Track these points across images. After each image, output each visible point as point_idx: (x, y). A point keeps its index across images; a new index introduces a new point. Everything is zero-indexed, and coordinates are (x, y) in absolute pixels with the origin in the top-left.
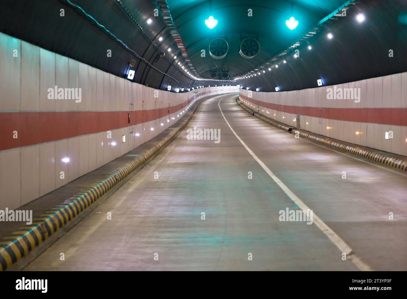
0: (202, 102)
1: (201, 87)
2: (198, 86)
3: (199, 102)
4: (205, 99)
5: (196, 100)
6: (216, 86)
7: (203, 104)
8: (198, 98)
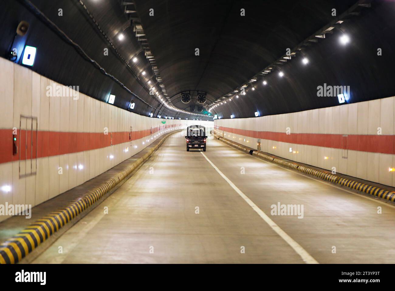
0: (171, 134)
1: (170, 118)
2: (167, 116)
3: (168, 135)
4: (175, 132)
5: (163, 132)
6: (187, 119)
7: (172, 138)
8: (167, 131)
